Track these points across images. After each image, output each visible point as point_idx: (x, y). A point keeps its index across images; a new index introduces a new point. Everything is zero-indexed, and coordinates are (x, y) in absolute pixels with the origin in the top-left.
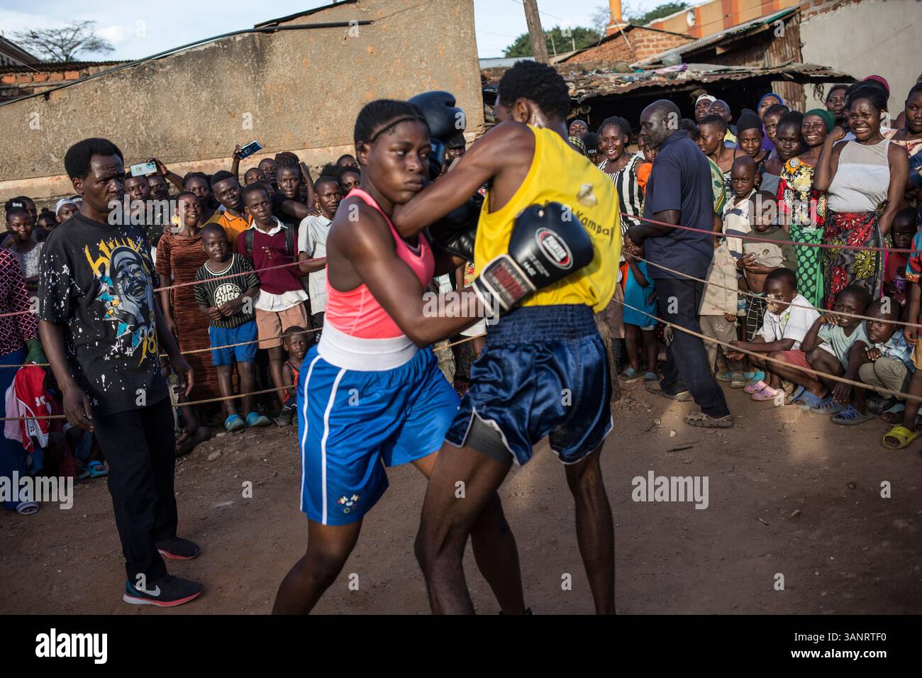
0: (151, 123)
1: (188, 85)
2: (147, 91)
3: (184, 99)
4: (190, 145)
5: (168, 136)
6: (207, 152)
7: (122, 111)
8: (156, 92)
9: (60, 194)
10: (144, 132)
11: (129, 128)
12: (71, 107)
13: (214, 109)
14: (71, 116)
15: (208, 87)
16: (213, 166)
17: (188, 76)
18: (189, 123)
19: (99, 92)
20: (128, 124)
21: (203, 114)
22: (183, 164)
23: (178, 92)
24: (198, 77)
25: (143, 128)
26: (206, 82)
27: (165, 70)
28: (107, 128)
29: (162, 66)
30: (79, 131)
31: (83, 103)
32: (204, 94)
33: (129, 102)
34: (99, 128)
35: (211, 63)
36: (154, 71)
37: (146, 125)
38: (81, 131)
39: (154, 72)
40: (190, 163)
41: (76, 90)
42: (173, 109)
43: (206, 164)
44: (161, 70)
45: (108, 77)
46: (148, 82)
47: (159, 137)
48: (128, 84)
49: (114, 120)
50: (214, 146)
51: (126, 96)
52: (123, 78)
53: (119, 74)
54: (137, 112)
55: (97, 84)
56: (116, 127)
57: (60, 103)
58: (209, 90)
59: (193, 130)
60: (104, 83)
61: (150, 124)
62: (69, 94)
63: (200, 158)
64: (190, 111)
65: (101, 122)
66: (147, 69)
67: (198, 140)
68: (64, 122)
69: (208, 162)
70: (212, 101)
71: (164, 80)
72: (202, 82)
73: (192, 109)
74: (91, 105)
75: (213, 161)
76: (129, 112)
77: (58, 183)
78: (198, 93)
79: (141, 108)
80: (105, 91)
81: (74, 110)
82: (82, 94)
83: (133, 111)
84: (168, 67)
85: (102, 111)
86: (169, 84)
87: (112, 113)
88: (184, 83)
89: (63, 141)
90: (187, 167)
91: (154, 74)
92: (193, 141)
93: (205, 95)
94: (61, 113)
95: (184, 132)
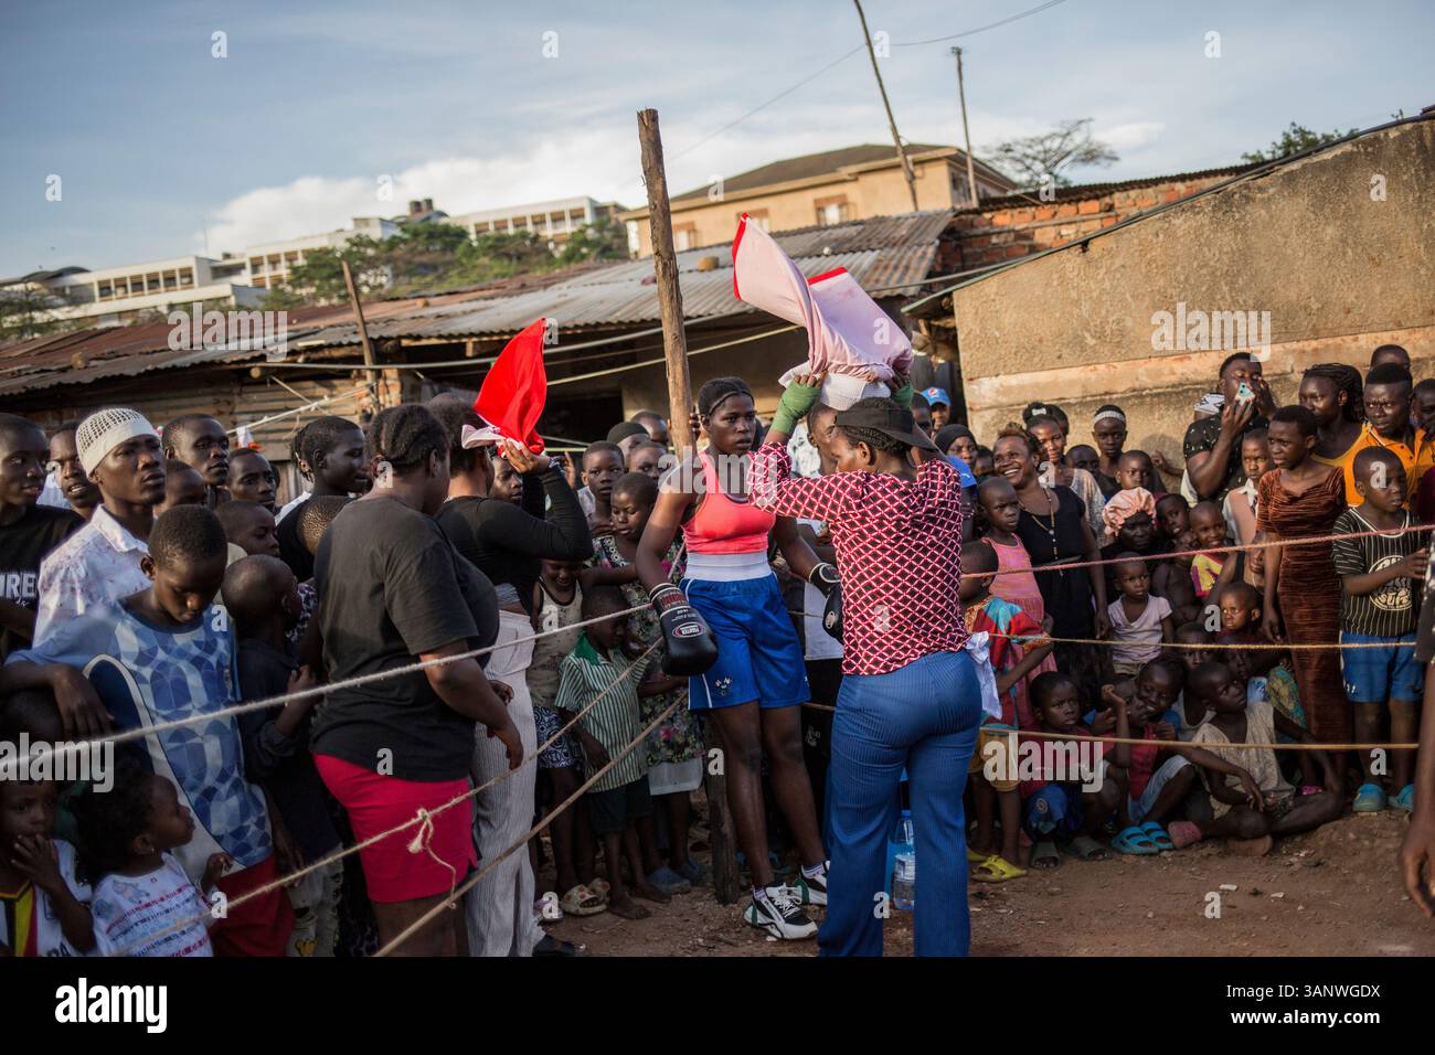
0: (1241, 282)
1: (1302, 217)
2: (1236, 230)
3: (1294, 239)
4: (1302, 314)
5: (1265, 300)
6: (1330, 325)
7: (1195, 264)
8: (1249, 232)
9: (1094, 392)
10: (1228, 297)
11: (1204, 289)
12: (1118, 262)
13: (1345, 253)
14: (1118, 276)
15: (1336, 218)
16: (1338, 348)
17: (1303, 202)
18: (1302, 277)
19: (1161, 236)
20: (1203, 283)
21: (1326, 263)
22: (1288, 345)
23: (1285, 230)
24: (1319, 204)
25: (1226, 289)
26: (1332, 212)
27: (1266, 195)
28: (1170, 291)
29: (1261, 189)
30: (1128, 296)
31: (1137, 254)
32: (1330, 230)
33: (1205, 249)
34: (1159, 291)
35: (1344, 180)
36: (1247, 197)
37: (1232, 285)
38: (1132, 296)
39: (1248, 199)
40: (1301, 344)
41: (1127, 235)
42: (1276, 258)
43: (1327, 346)
44: (1259, 195)
45: (1176, 213)
46: (1237, 216)
47: (1251, 302)
48: (1207, 221)
49: (1182, 278)
50: (1342, 315)
51: (1203, 240)
52: (1198, 213)
53: (1193, 207)
54: (1218, 265)
55: (1159, 224)
56: (1184, 289)
57: (1103, 256)
58: (1338, 223)
59: (1307, 289)
60: (1170, 222)
61: (1237, 282)
62: (1117, 241)
63: (1316, 334)
64: (1304, 258)
65: (1161, 282)
66: (1237, 196)
67: (1315, 306)
68: (1107, 284)
69: (1330, 341)
70: (1342, 241)
71: (1263, 212)
72: (1327, 211)
73: (1309, 256)
74: (1149, 256)
75: (1338, 340)
76: (1206, 265)
77: (1093, 376)
78: (1320, 229)
79: (1225, 258)
80: (1170, 234)
81: (1123, 266)
82: (1136, 241)
83: (1212, 263)
84: (1272, 191)
85: (1163, 266)
86: (1272, 217)
87: (1178, 268)
88: (1296, 215)
89: (1104, 312)
90: (1294, 351)
91: (1247, 203)
92: (1306, 307)
93: (1330, 232)
94: (1104, 270)
95: (1293, 294)
